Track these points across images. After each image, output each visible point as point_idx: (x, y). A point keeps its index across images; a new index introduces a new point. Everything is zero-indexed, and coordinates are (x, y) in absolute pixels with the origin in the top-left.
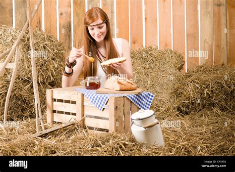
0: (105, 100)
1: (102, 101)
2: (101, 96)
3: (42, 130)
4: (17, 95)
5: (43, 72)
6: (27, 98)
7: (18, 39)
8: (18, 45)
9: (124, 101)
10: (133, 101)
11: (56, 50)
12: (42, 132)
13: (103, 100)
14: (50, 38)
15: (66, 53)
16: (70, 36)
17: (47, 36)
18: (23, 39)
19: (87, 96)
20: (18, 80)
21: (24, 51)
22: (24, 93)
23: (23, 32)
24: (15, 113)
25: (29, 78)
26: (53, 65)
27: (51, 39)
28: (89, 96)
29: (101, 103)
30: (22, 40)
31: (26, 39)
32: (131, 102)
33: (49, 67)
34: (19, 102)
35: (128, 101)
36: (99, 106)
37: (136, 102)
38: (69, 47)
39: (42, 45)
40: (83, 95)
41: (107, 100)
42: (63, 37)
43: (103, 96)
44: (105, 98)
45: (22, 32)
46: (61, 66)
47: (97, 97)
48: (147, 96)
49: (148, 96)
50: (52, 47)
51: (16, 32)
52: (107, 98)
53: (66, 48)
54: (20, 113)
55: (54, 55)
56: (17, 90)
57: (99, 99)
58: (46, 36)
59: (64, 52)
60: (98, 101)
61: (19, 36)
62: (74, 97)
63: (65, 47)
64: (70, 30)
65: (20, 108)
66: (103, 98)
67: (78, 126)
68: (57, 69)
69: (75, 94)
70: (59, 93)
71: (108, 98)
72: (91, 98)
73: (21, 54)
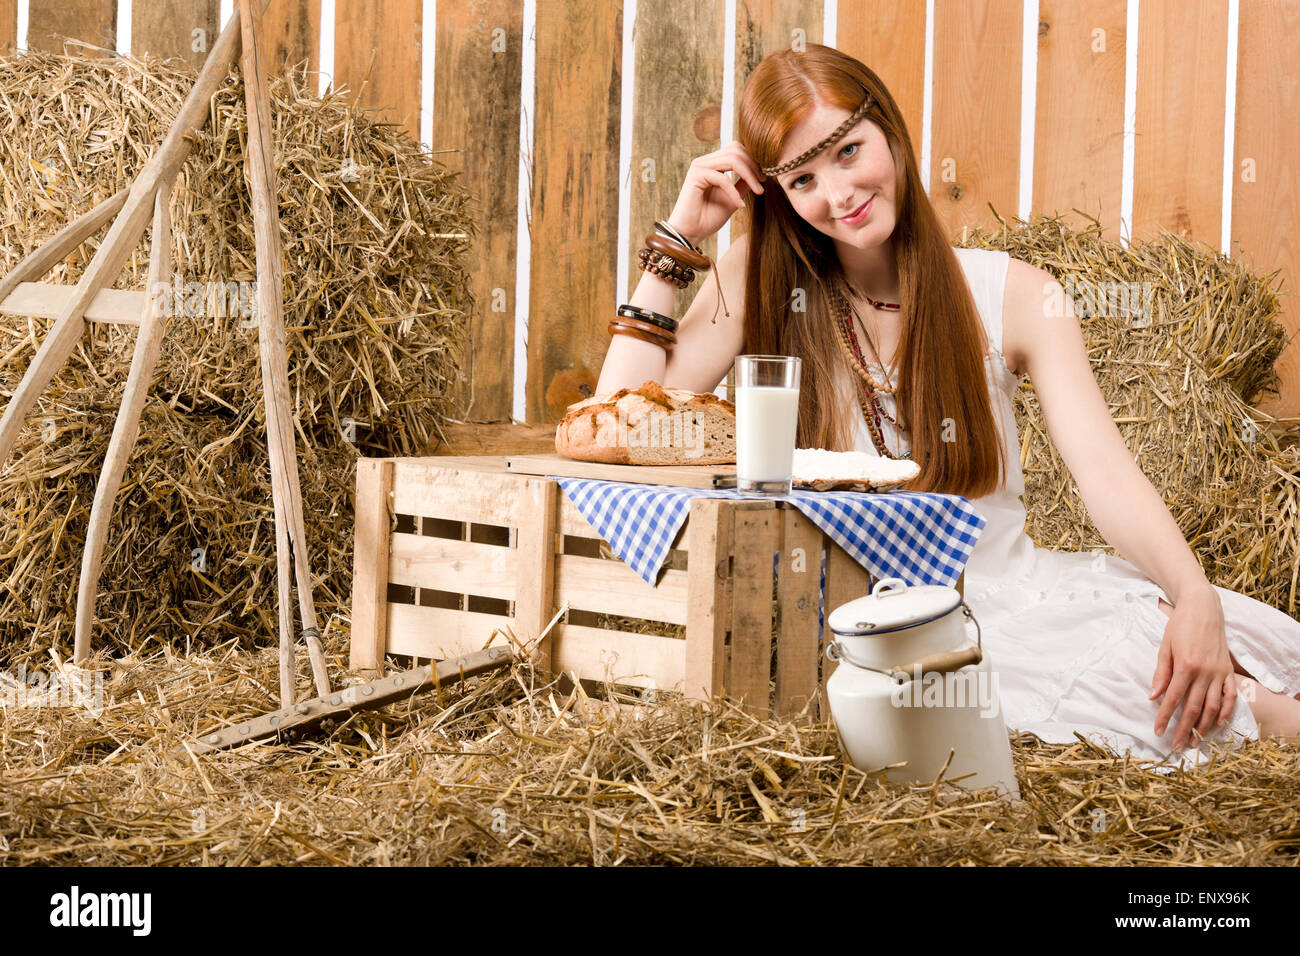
0: (671, 521)
1: (653, 524)
2: (651, 499)
3: (314, 695)
4: (151, 498)
5: (323, 357)
6: (211, 516)
7: (168, 142)
8: (167, 177)
9: (782, 529)
10: (841, 540)
11: (409, 224)
12: (313, 703)
13: (662, 522)
14: (372, 140)
15: (478, 245)
16: (508, 127)
17: (359, 125)
18: (202, 136)
19: (581, 496)
20: (160, 407)
21: (204, 220)
22: (197, 491)
23: (203, 92)
24: (132, 612)
25: (227, 395)
26: (387, 320)
27: (382, 146)
28: (590, 495)
29: (646, 539)
30: (195, 147)
31: (223, 138)
32: (828, 543)
33: (359, 327)
34: (164, 541)
35: (804, 531)
36: (640, 554)
37: (863, 548)
38: (498, 202)
39: (321, 184)
40: (558, 489)
41: (680, 521)
42: (458, 132)
43: (660, 498)
44: (670, 508)
45: (194, 92)
46: (440, 330)
47: (632, 500)
48: (939, 520)
49: (948, 517)
50: (387, 200)
51: (154, 92)
52: (679, 506)
53: (477, 210)
54: (162, 610)
55: (394, 254)
56: (153, 464)
57: (642, 512)
58: (348, 126)
59: (462, 236)
60: (635, 527)
61: (178, 119)
62: (508, 504)
63: (472, 206)
64: (512, 90)
65: (164, 585)
66: (660, 509)
67: (524, 672)
68: (414, 348)
69: (514, 488)
70: (430, 480)
71: (687, 507)
72: (598, 507)
73: (181, 236)
